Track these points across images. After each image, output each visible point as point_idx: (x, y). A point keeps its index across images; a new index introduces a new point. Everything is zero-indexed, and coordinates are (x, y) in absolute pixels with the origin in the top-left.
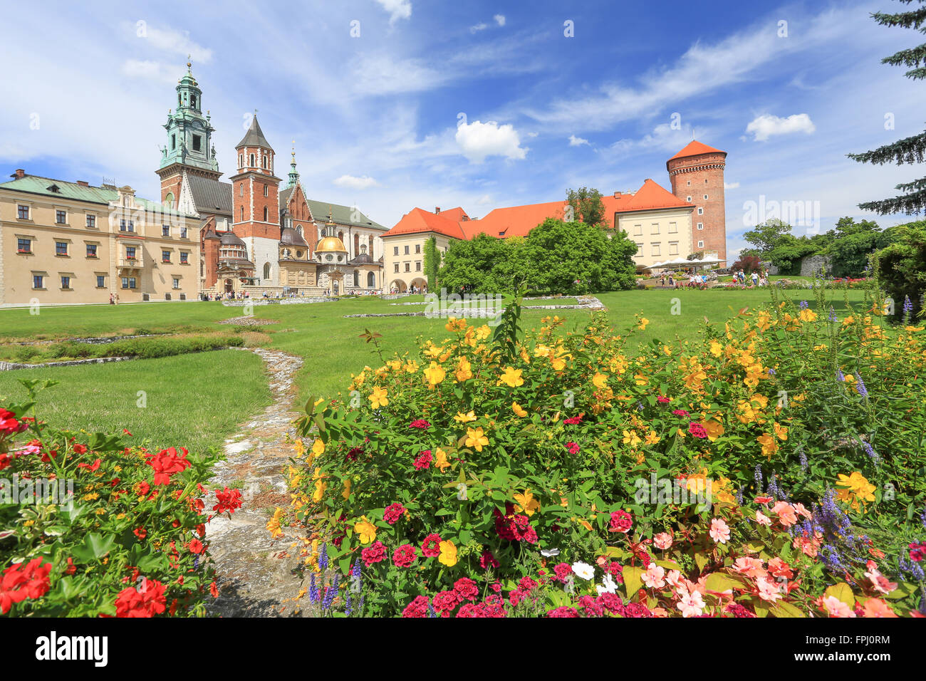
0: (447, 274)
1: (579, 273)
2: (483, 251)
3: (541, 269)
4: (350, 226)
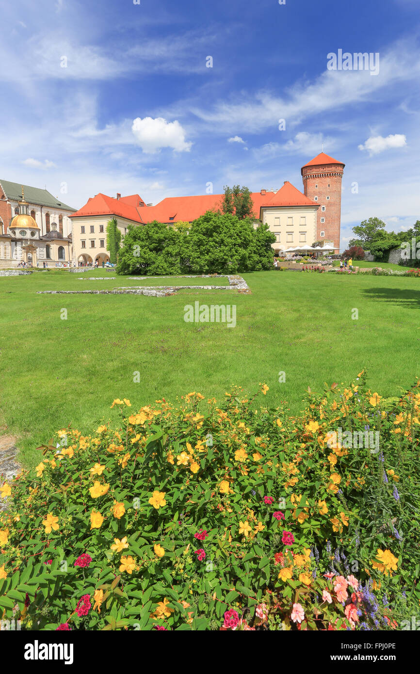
0: (126, 254)
1: (231, 256)
2: (156, 236)
3: (201, 253)
4: (42, 206)
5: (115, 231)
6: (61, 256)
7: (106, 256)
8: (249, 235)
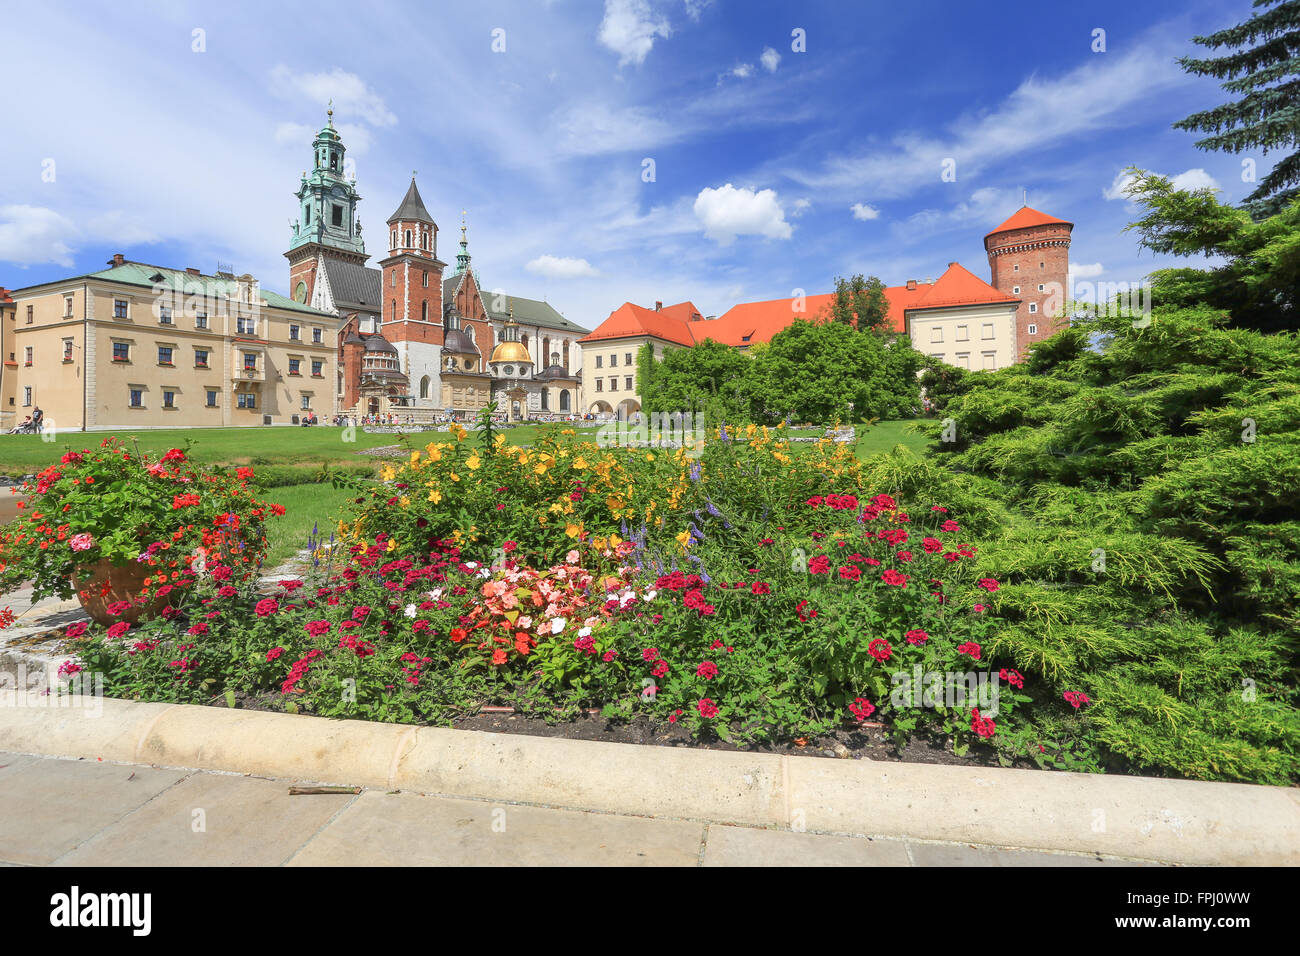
1: (839, 395)
2: (708, 364)
4: (538, 327)
5: (651, 362)
6: (564, 404)
7: (636, 403)
8: (871, 357)
